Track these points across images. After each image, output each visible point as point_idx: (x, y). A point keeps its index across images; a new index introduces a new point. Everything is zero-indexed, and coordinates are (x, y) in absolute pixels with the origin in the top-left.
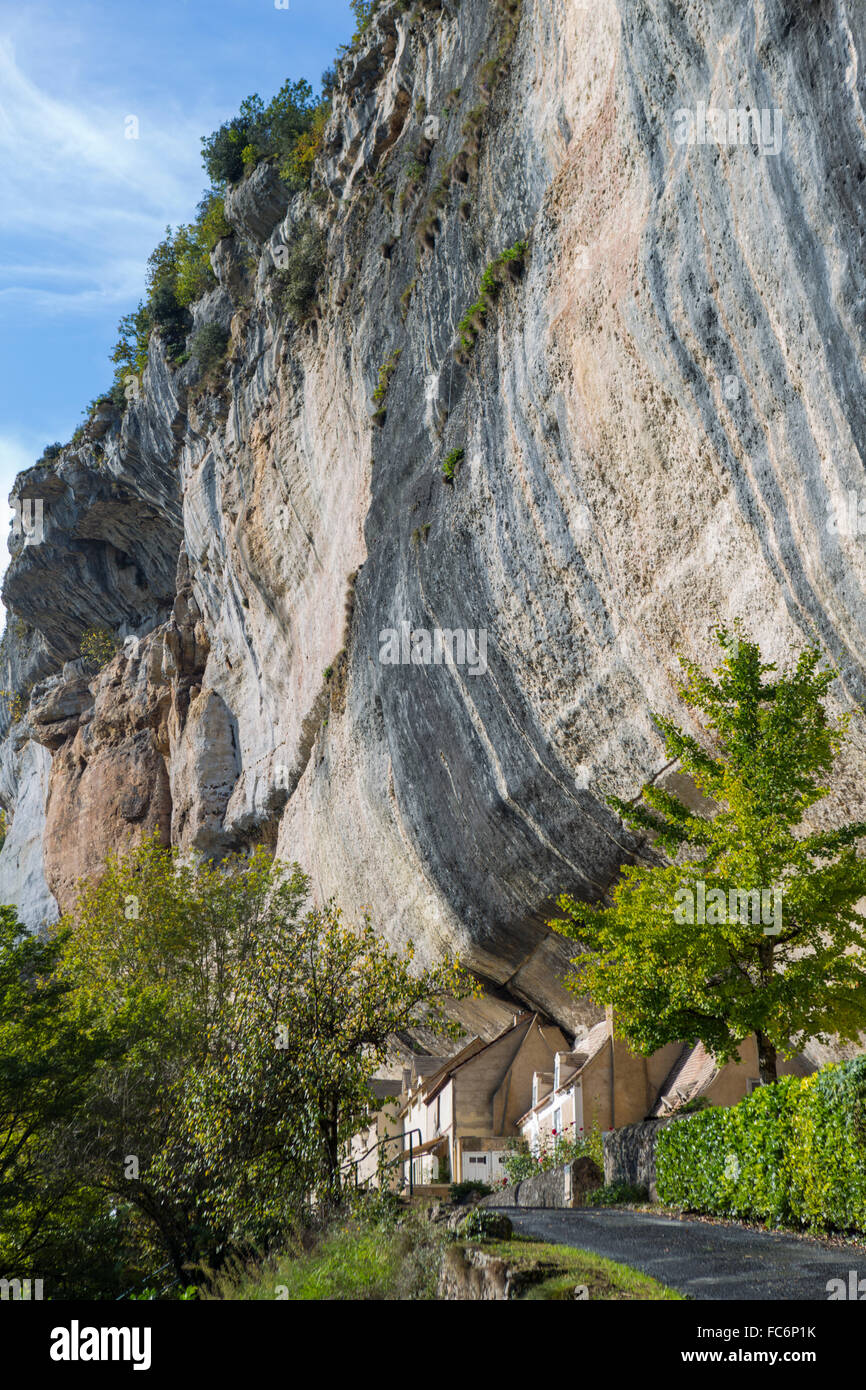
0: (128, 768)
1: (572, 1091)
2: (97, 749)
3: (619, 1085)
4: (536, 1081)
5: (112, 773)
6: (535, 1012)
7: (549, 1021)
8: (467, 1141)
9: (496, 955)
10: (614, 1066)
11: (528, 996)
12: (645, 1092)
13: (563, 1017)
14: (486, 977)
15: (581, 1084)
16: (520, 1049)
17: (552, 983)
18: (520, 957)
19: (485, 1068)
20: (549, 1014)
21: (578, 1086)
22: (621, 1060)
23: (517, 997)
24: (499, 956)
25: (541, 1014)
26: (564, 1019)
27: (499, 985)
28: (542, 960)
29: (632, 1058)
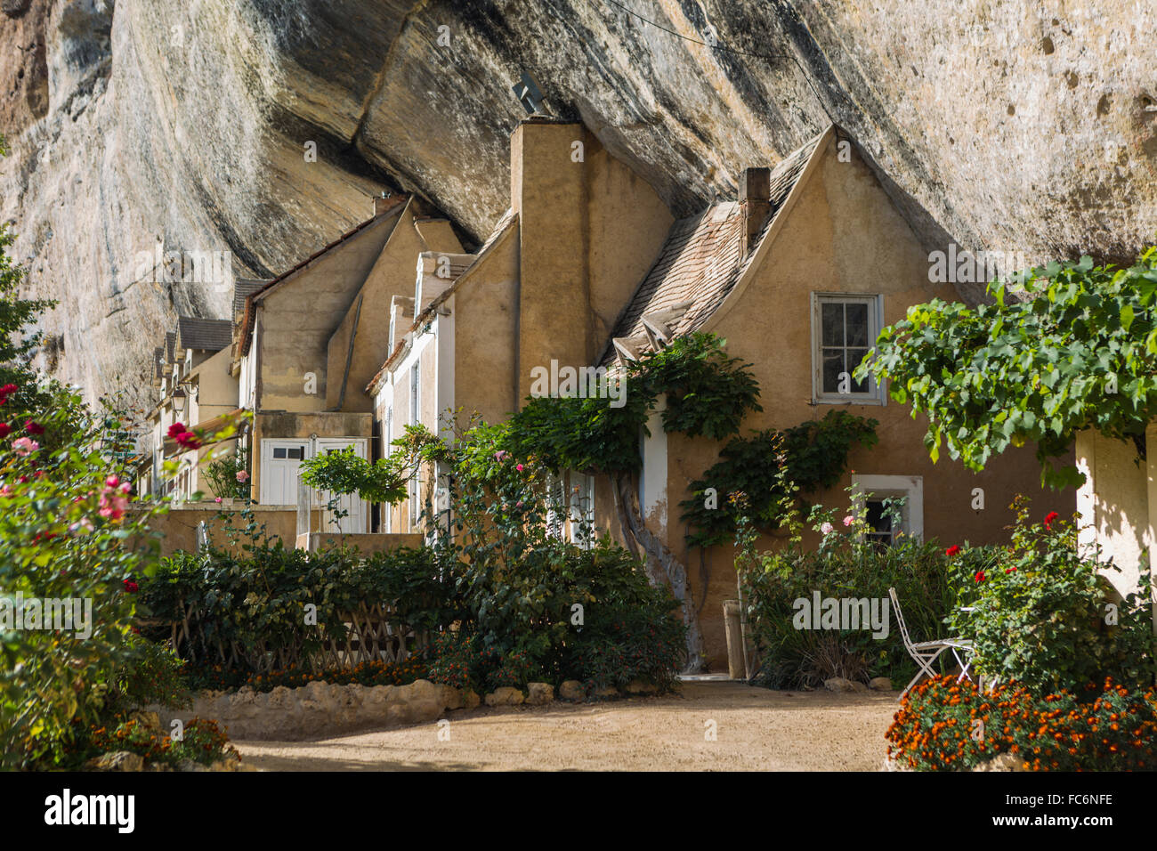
1: (435, 325)
3: (530, 316)
4: (394, 310)
6: (409, 194)
7: (432, 209)
8: (271, 419)
9: (325, 77)
10: (523, 276)
11: (392, 162)
12: (583, 331)
13: (452, 199)
14: (321, 129)
15: (453, 311)
16: (380, 258)
17: (426, 129)
18: (365, 80)
19: (317, 290)
20: (431, 195)
21: (446, 315)
22: (537, 263)
23: (377, 166)
24: (330, 79)
25: (418, 198)
26: (454, 202)
27: (344, 144)
28: (403, 79)
29: (560, 262)
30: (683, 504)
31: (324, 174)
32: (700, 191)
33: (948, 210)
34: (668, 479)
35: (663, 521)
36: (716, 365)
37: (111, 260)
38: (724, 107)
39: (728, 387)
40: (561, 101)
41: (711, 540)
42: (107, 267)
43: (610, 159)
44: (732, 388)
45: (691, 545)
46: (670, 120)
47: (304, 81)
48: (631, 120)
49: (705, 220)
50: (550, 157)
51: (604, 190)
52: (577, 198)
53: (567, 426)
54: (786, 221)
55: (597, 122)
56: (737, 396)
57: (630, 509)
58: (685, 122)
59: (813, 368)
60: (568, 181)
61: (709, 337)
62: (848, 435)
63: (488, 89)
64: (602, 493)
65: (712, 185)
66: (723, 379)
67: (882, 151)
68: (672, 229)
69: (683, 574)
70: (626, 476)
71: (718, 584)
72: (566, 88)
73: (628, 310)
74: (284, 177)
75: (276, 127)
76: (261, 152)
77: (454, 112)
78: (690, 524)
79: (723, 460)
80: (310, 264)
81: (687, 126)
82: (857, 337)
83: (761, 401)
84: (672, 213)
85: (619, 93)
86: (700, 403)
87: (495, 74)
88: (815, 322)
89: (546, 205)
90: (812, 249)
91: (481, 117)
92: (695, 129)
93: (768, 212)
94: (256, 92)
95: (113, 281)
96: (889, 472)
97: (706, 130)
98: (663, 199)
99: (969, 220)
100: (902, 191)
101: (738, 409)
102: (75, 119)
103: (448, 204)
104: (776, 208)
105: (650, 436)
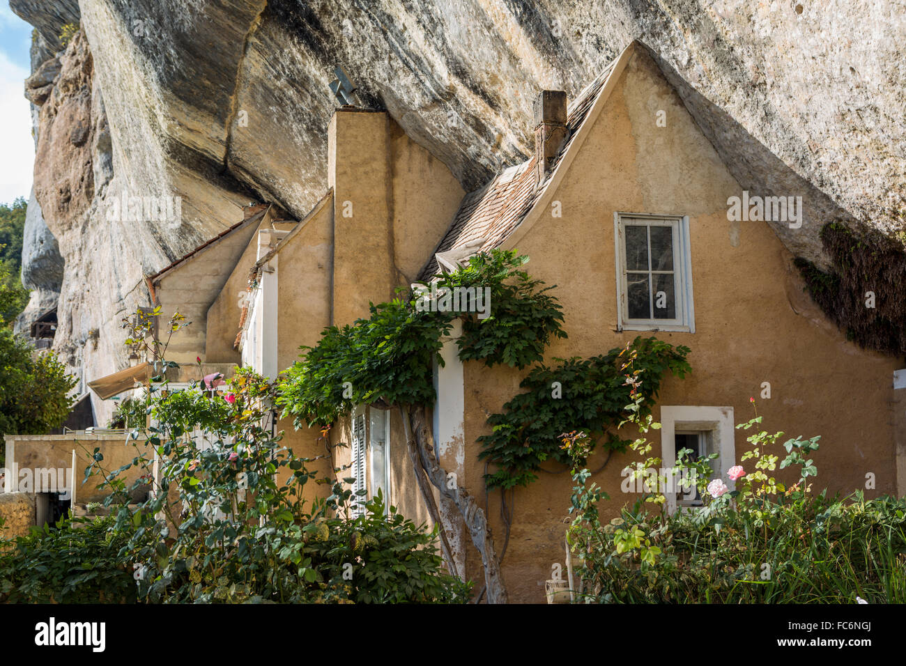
0: (76, 109)
1: (262, 282)
2: (62, 100)
3: (343, 272)
5: (68, 114)
6: (268, 204)
7: (286, 214)
9: (196, 105)
10: (336, 239)
11: (254, 177)
12: (389, 286)
13: (297, 202)
14: (203, 156)
15: (276, 269)
16: (247, 250)
17: (272, 142)
18: (224, 103)
19: (201, 274)
20: (283, 202)
21: (270, 272)
22: (348, 228)
23: (244, 182)
24: (200, 107)
25: (275, 206)
26: (299, 204)
27: (220, 166)
28: (250, 98)
29: (368, 227)
30: (481, 440)
31: (212, 194)
32: (488, 162)
33: (768, 116)
34: (465, 413)
35: (460, 459)
36: (515, 288)
37: (117, 279)
38: (514, 59)
39: (530, 310)
40: (369, 95)
41: (514, 480)
42: (115, 284)
43: (411, 142)
44: (534, 312)
45: (491, 485)
46: (462, 91)
47: (182, 111)
48: (428, 100)
49: (493, 186)
50: (360, 139)
51: (406, 168)
52: (382, 174)
53: (356, 356)
54: (587, 138)
55: (399, 109)
56: (540, 320)
57: (423, 446)
58: (475, 89)
59: (619, 293)
60: (375, 159)
61: (509, 255)
62: (659, 363)
63: (313, 96)
64: (396, 427)
65: (499, 153)
66: (524, 302)
67: (689, 61)
68: (463, 201)
69: (482, 519)
70: (419, 409)
71: (521, 527)
72: (373, 80)
73: (426, 269)
74: (187, 200)
75: (173, 157)
76: (169, 181)
77: (290, 123)
78: (489, 462)
79: (524, 391)
80: (195, 255)
81: (477, 93)
82: (662, 261)
83: (565, 327)
84: (464, 188)
85: (416, 75)
86: (499, 328)
87: (317, 80)
88: (619, 243)
89: (357, 180)
90: (613, 166)
91: (310, 124)
92: (484, 95)
93: (565, 136)
94: (157, 131)
95: (119, 293)
96: (700, 403)
97: (494, 93)
98: (455, 176)
99: (796, 122)
100: (710, 104)
101: (541, 334)
102: (103, 199)
103: (295, 208)
104: (573, 131)
105: (443, 365)
